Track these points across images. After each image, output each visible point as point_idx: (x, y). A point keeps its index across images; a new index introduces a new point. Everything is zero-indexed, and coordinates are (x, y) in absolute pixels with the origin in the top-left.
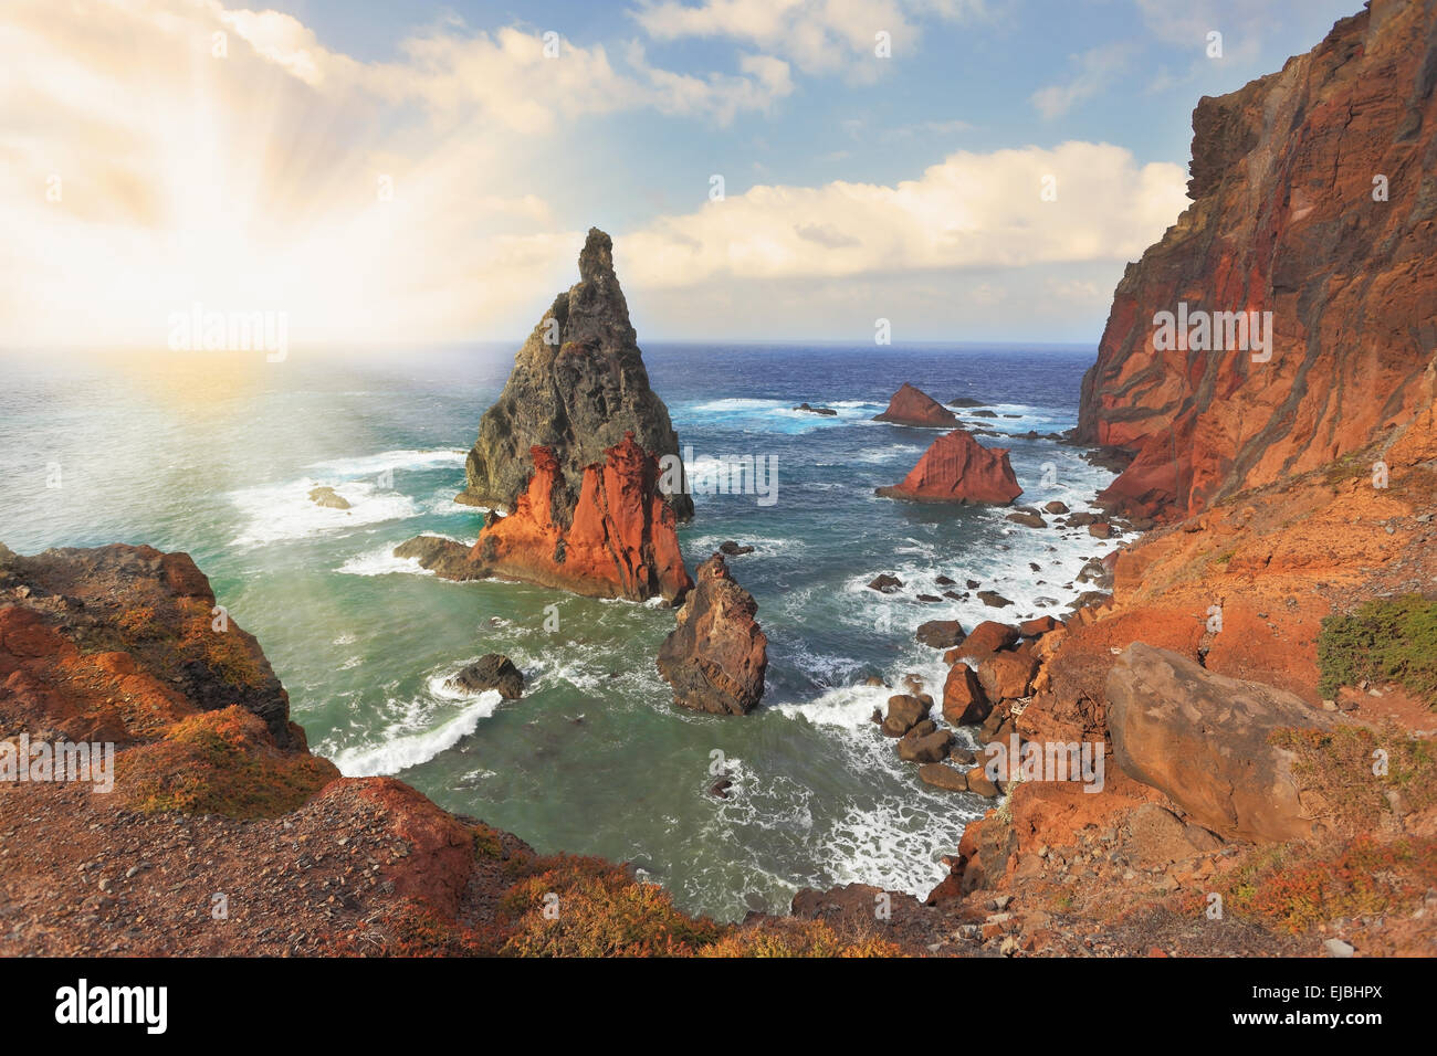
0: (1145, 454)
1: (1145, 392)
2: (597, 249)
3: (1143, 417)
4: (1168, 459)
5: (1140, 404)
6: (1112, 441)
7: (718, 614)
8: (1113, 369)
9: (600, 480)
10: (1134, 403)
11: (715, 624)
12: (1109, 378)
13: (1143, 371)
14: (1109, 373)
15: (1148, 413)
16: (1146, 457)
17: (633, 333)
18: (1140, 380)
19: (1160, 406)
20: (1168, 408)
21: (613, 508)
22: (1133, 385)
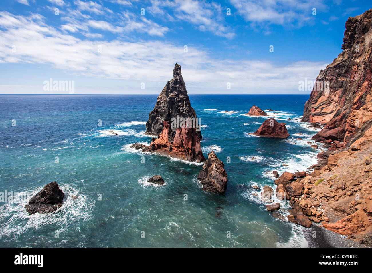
0: (328, 125)
1: (324, 107)
2: (177, 69)
3: (324, 114)
4: (335, 127)
5: (322, 111)
6: (314, 122)
7: (214, 167)
8: (315, 101)
9: (181, 130)
10: (321, 111)
11: (213, 170)
12: (313, 104)
13: (324, 102)
14: (313, 102)
15: (325, 113)
16: (328, 126)
17: (186, 92)
18: (323, 104)
19: (329, 112)
20: (331, 112)
21: (184, 137)
22: (321, 105)
